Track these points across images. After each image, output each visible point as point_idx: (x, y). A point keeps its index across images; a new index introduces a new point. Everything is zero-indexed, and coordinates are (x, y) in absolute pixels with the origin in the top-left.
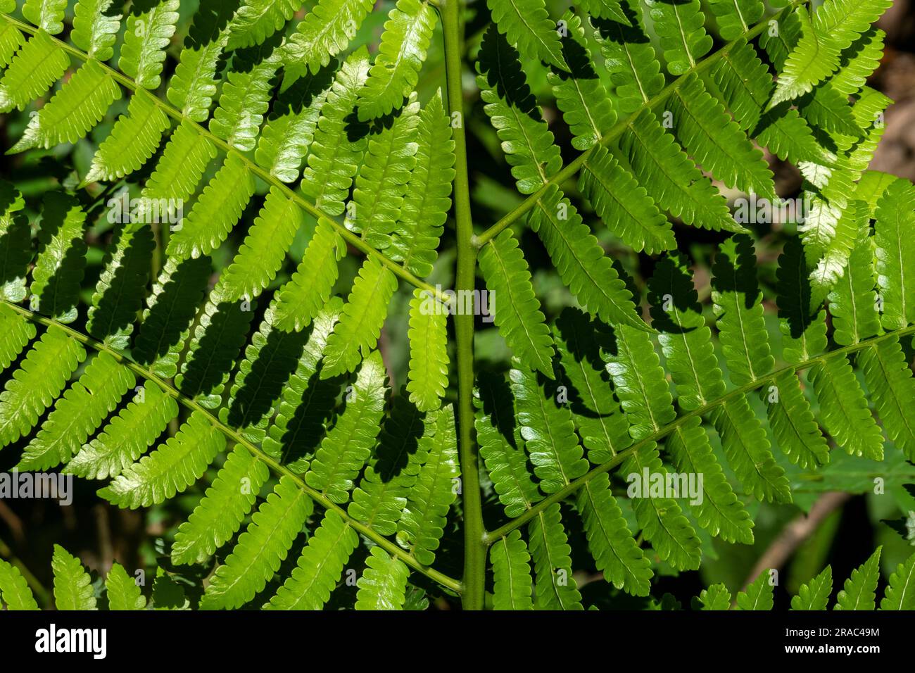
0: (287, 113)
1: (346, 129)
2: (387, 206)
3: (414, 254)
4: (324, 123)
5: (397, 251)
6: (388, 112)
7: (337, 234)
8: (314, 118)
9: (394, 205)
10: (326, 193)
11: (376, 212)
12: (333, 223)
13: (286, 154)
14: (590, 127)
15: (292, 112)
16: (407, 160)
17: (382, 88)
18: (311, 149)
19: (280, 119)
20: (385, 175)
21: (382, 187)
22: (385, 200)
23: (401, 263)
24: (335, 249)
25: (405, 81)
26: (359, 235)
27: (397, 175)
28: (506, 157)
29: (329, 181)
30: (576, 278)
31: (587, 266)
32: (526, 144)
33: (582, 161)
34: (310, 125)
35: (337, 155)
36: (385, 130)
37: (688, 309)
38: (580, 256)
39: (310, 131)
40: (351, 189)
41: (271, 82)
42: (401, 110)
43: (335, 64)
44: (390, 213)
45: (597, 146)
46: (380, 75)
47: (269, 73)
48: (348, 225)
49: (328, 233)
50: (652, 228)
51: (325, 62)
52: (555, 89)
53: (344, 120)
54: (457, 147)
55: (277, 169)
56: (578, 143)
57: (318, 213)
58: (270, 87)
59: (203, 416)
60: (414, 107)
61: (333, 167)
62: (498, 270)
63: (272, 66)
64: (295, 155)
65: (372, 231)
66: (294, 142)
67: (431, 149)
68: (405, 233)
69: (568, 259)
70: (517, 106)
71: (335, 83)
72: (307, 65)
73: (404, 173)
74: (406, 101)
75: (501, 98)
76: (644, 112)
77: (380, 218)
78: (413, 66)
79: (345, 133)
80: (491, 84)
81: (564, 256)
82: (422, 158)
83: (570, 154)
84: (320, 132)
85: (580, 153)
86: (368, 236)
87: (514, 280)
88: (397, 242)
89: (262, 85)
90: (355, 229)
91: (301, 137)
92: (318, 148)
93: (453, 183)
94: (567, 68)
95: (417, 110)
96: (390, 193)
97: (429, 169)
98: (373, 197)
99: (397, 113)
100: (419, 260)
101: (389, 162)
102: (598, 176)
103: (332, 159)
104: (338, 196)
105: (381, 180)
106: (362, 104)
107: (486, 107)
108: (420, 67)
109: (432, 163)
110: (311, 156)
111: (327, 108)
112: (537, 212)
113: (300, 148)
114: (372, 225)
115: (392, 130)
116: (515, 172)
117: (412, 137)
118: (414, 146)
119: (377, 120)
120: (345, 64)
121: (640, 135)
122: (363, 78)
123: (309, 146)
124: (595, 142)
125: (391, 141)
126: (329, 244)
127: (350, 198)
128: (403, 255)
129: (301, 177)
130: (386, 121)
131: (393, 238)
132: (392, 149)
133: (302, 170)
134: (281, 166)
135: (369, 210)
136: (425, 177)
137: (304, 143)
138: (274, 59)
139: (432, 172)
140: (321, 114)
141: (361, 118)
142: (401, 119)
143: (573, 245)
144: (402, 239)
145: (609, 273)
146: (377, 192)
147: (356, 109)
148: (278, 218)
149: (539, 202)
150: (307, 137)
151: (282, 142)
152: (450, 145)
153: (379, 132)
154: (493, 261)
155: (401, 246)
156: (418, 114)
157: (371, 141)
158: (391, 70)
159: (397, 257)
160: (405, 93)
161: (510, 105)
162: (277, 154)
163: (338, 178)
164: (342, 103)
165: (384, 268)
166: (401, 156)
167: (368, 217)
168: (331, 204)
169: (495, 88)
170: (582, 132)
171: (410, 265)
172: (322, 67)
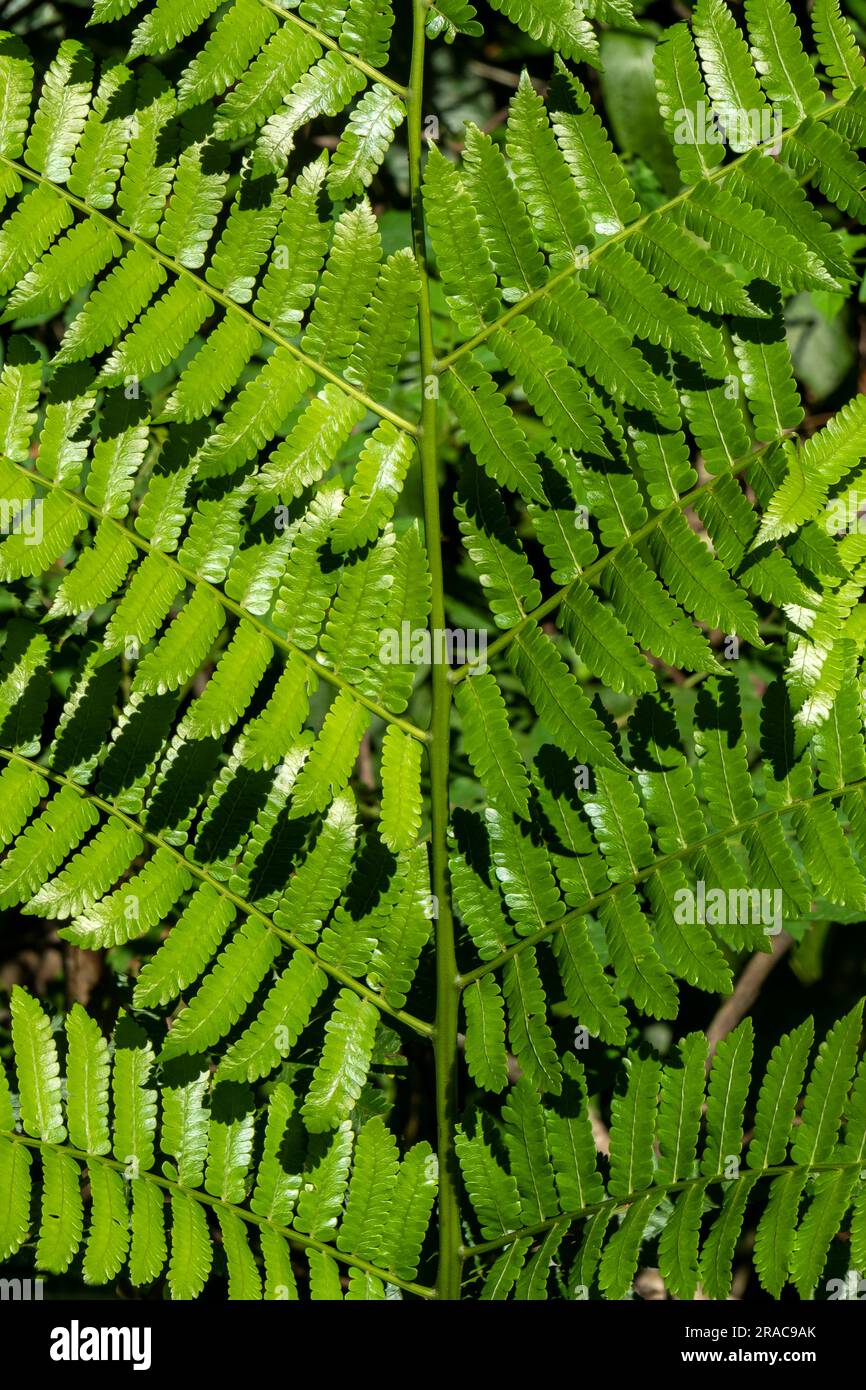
0: (259, 542)
1: (319, 560)
2: (360, 640)
3: (388, 689)
4: (298, 554)
5: (370, 686)
6: (363, 544)
7: (308, 668)
8: (287, 549)
9: (369, 639)
10: (297, 626)
11: (349, 647)
12: (304, 657)
13: (257, 586)
14: (572, 561)
15: (263, 542)
16: (382, 593)
17: (357, 519)
18: (283, 582)
19: (251, 549)
20: (359, 608)
21: (355, 621)
22: (357, 633)
23: (373, 699)
24: (306, 683)
25: (381, 512)
26: (331, 670)
27: (371, 608)
28: (484, 591)
29: (301, 614)
30: (554, 717)
31: (566, 706)
32: (505, 578)
33: (562, 595)
34: (282, 556)
35: (309, 587)
36: (359, 561)
37: (670, 748)
38: (558, 695)
39: (281, 562)
40: (324, 623)
41: (242, 511)
42: (376, 542)
43: (309, 494)
44: (365, 648)
45: (578, 581)
46: (353, 507)
47: (241, 503)
48: (321, 659)
49: (299, 668)
50: (633, 670)
51: (298, 493)
52: (535, 521)
53: (317, 551)
54: (434, 579)
55: (248, 601)
56: (557, 578)
57: (290, 647)
58: (241, 516)
59: (168, 853)
60: (389, 538)
61: (306, 599)
62: (475, 706)
63: (243, 496)
64: (267, 586)
65: (344, 665)
66: (265, 573)
67: (408, 582)
68: (379, 667)
69: (546, 699)
70: (496, 537)
71: (309, 514)
72: (279, 496)
73: (378, 606)
74: (381, 533)
75: (479, 528)
76: (627, 547)
77: (353, 652)
78: (390, 499)
79: (318, 565)
80: (470, 514)
81: (542, 695)
82: (398, 591)
83: (549, 589)
84: (293, 563)
85: (559, 588)
86: (342, 670)
87: (490, 717)
88: (371, 677)
89: (233, 515)
90: (327, 663)
91: (273, 568)
92: (290, 580)
93: (429, 617)
94: (547, 502)
95: (392, 542)
96: (364, 627)
97: (405, 602)
98: (346, 631)
99: (372, 544)
100: (393, 696)
101: (363, 594)
102: (578, 612)
103: (305, 591)
104: (311, 629)
105: (355, 613)
106: (334, 535)
107: (464, 540)
108: (396, 498)
109: (407, 596)
110: (283, 588)
111: (299, 539)
112: (514, 650)
113: (271, 579)
114: (345, 659)
115: (366, 562)
116: (493, 605)
117: (388, 569)
118: (389, 579)
119: (350, 552)
120: (319, 494)
121: (621, 571)
122: (338, 508)
123: (281, 578)
124: (576, 576)
125: (366, 573)
126: (300, 679)
127: (323, 631)
128: (377, 690)
129: (272, 608)
130: (361, 553)
131: (367, 672)
132: (366, 582)
133: (273, 601)
134: (252, 599)
135: (342, 643)
136: (400, 611)
137: (276, 574)
138: (245, 488)
139: (408, 605)
140: (293, 545)
141: (335, 550)
142: (375, 551)
143: (551, 684)
144: (376, 674)
145: (587, 713)
146: (350, 626)
147: (329, 540)
148: (247, 653)
149: (517, 637)
150: (279, 569)
151: (253, 573)
152: (426, 577)
153: (353, 564)
154: (469, 697)
155: (374, 681)
156: (394, 545)
157: (343, 572)
158: (365, 501)
159: (370, 692)
160: (380, 524)
161: (488, 536)
162: (248, 586)
163: (310, 611)
164: (315, 534)
165: (357, 704)
166: (375, 589)
167: (341, 652)
168: (303, 638)
169: (474, 519)
170: (563, 566)
171: (384, 700)
172: (294, 498)
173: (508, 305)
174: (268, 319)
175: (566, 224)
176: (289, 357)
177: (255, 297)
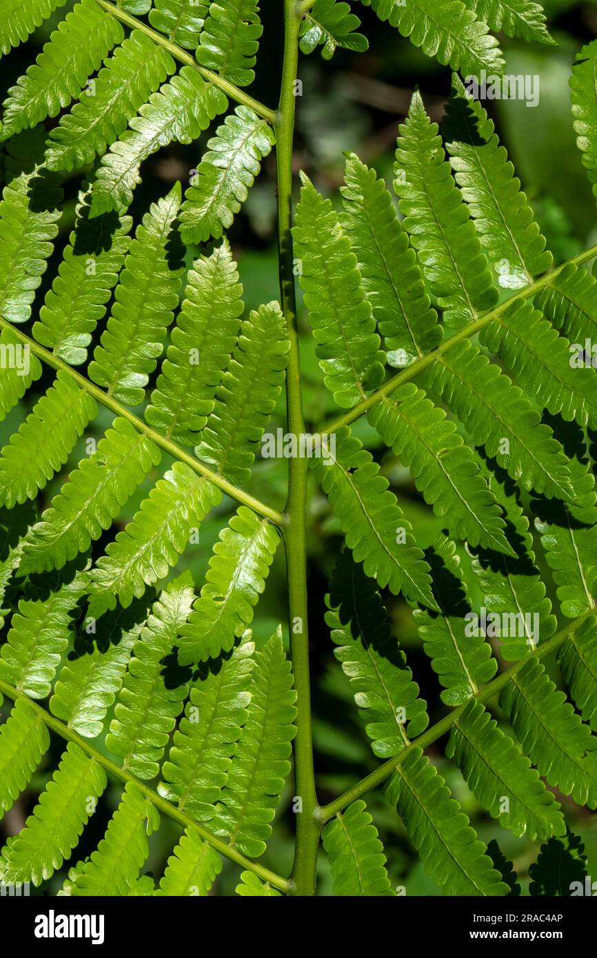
0: (91, 651)
1: (163, 673)
2: (211, 768)
3: (243, 829)
4: (136, 665)
5: (222, 825)
6: (215, 655)
7: (148, 802)
8: (124, 660)
9: (220, 768)
10: (135, 752)
11: (197, 776)
12: (144, 789)
13: (88, 703)
14: (465, 678)
15: (96, 651)
16: (238, 713)
17: (208, 624)
18: (119, 698)
19: (82, 659)
20: (210, 731)
21: (205, 746)
22: (208, 761)
23: (226, 840)
24: (145, 820)
25: (238, 617)
26: (176, 804)
27: (224, 731)
28: (360, 712)
29: (141, 737)
30: (442, 865)
31: (456, 852)
32: (385, 697)
33: (453, 719)
34: (118, 668)
35: (151, 705)
36: (210, 675)
38: (446, 838)
39: (118, 675)
40: (167, 748)
41: (71, 613)
42: (232, 651)
43: (152, 595)
44: (215, 778)
45: (472, 702)
46: (205, 610)
47: (71, 603)
48: (163, 791)
49: (137, 802)
50: (538, 810)
51: (139, 593)
52: (422, 630)
53: (161, 662)
54: (300, 698)
55: (77, 720)
56: (446, 698)
57: (126, 776)
58: (70, 619)
60: (248, 648)
61: (146, 720)
62: (347, 851)
63: (74, 595)
64: (100, 704)
65: (191, 799)
66: (99, 688)
67: (268, 700)
68: (233, 802)
69: (433, 841)
70: (375, 649)
71: (151, 617)
72: (117, 596)
73: (232, 729)
74: (238, 642)
75: (355, 638)
76: (531, 662)
77: (202, 783)
78: (247, 599)
79: (161, 679)
80: (344, 622)
81: (427, 839)
82: (258, 711)
83: (437, 710)
84: (131, 676)
85: (448, 710)
86: (188, 805)
87: (365, 864)
88: (223, 813)
89: (60, 617)
90: (171, 797)
91: (108, 682)
92: (128, 696)
93: (293, 742)
94: (436, 607)
95: (251, 652)
96: (215, 753)
97: (264, 724)
98: (194, 758)
99: (226, 655)
100: (249, 836)
101: (215, 715)
102: (473, 740)
103: (145, 709)
104: (151, 755)
105: (205, 737)
106: (183, 644)
107: (336, 650)
108: (256, 600)
109: (267, 717)
110: (119, 706)
111: (139, 647)
112: (395, 782)
113: (105, 695)
114: (191, 791)
115: (219, 676)
116: (370, 729)
117: (245, 685)
118: (247, 696)
119: (201, 664)
120: (164, 594)
121: (524, 691)
122: (186, 611)
123: (117, 694)
124: (470, 696)
125: (219, 689)
126: (138, 815)
127: (166, 757)
128: (228, 828)
129: (106, 730)
130: (213, 665)
131: (218, 808)
132: (219, 699)
133: (107, 721)
134: (82, 718)
135: (189, 773)
136: (259, 734)
137: (111, 689)
138: (77, 586)
139: (268, 728)
140: (132, 655)
141: (182, 662)
142: (231, 662)
143: (439, 824)
144: (228, 810)
145: (481, 861)
146: (199, 751)
147: (175, 649)
148: (76, 783)
149: (398, 768)
150: (115, 682)
151: (83, 688)
152: (290, 695)
153: (204, 678)
154: (340, 840)
155: (226, 819)
156: (253, 656)
157: (193, 689)
158: (220, 603)
159: (221, 832)
160: (236, 632)
161: (366, 648)
162: (77, 703)
163: (151, 734)
164: (158, 641)
165: (206, 845)
166: (231, 708)
167: (187, 783)
168: (142, 766)
169: (348, 626)
170: (455, 684)
171: (238, 841)
172: (135, 599)
173: (393, 371)
174: (106, 384)
175: (464, 275)
176: (131, 429)
177: (91, 357)
